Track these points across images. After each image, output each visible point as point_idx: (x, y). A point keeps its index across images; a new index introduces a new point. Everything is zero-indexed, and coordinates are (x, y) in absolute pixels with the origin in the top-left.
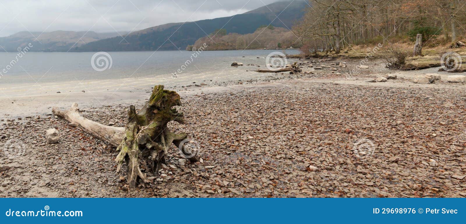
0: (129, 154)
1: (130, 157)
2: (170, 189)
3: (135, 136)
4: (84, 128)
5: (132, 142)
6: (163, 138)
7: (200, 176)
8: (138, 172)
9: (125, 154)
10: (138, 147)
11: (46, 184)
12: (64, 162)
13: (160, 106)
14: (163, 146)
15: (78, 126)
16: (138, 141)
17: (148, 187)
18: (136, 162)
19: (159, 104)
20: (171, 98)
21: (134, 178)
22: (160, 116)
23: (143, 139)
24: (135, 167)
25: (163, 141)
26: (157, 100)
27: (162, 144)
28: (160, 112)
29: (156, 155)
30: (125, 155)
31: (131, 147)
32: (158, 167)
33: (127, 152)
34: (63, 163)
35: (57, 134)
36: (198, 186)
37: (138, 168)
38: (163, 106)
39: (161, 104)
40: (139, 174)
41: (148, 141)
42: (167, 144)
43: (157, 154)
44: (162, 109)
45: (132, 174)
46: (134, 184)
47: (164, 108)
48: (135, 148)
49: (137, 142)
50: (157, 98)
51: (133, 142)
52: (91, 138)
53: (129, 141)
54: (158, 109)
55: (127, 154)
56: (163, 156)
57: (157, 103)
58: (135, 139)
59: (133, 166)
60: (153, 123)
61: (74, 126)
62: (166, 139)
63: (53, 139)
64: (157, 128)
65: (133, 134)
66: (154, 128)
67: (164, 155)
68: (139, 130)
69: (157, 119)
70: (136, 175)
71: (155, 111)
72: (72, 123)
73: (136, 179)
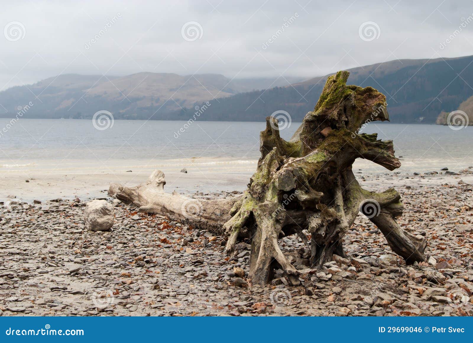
0: (255, 214)
1: (258, 220)
2: (344, 289)
3: (272, 175)
4: (172, 213)
5: (264, 187)
6: (339, 195)
7: (423, 277)
8: (274, 250)
9: (246, 213)
10: (276, 197)
11: (71, 272)
12: (117, 252)
13: (336, 118)
14: (339, 211)
15: (159, 212)
16: (277, 184)
17: (294, 283)
18: (269, 229)
19: (335, 113)
20: (365, 102)
21: (264, 264)
22: (335, 141)
23: (289, 177)
24: (266, 239)
25: (339, 201)
26: (331, 104)
27: (337, 207)
28: (335, 133)
29: (320, 222)
30: (246, 215)
31: (261, 198)
32: (325, 257)
33: (251, 209)
34: (114, 253)
35: (110, 211)
36: (414, 289)
37: (275, 241)
38: (344, 118)
39: (340, 115)
40: (275, 254)
41: (300, 184)
42: (347, 209)
43: (322, 221)
44: (341, 125)
45: (259, 256)
46: (263, 276)
47: (347, 123)
48: (271, 198)
49: (274, 187)
50: (330, 100)
51: (266, 188)
52: (185, 228)
53: (257, 185)
54: (332, 124)
55: (252, 213)
56: (338, 233)
57: (330, 111)
58: (272, 181)
59: (264, 237)
60: (317, 153)
61: (151, 213)
62: (346, 199)
63: (100, 220)
64: (325, 166)
65: (269, 172)
66: (318, 162)
67: (339, 229)
68: (282, 163)
69: (329, 145)
70: (269, 255)
71: (325, 131)
72: (148, 206)
73: (267, 265)
